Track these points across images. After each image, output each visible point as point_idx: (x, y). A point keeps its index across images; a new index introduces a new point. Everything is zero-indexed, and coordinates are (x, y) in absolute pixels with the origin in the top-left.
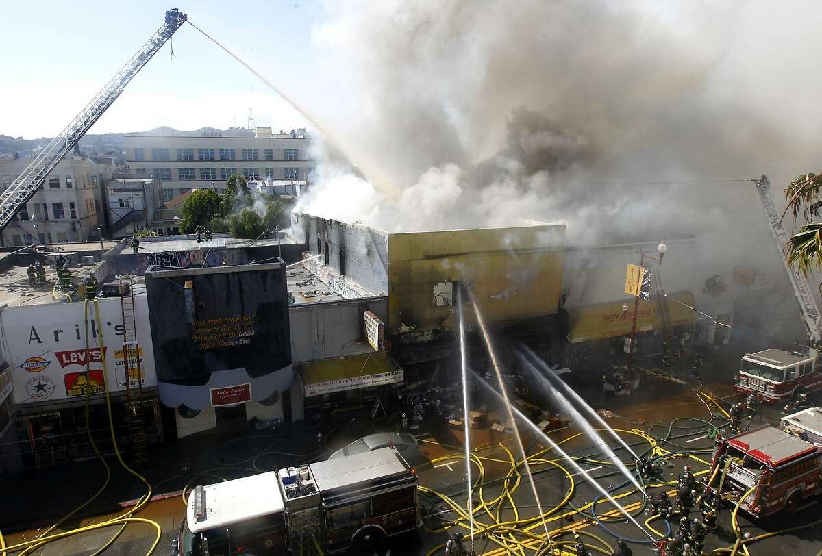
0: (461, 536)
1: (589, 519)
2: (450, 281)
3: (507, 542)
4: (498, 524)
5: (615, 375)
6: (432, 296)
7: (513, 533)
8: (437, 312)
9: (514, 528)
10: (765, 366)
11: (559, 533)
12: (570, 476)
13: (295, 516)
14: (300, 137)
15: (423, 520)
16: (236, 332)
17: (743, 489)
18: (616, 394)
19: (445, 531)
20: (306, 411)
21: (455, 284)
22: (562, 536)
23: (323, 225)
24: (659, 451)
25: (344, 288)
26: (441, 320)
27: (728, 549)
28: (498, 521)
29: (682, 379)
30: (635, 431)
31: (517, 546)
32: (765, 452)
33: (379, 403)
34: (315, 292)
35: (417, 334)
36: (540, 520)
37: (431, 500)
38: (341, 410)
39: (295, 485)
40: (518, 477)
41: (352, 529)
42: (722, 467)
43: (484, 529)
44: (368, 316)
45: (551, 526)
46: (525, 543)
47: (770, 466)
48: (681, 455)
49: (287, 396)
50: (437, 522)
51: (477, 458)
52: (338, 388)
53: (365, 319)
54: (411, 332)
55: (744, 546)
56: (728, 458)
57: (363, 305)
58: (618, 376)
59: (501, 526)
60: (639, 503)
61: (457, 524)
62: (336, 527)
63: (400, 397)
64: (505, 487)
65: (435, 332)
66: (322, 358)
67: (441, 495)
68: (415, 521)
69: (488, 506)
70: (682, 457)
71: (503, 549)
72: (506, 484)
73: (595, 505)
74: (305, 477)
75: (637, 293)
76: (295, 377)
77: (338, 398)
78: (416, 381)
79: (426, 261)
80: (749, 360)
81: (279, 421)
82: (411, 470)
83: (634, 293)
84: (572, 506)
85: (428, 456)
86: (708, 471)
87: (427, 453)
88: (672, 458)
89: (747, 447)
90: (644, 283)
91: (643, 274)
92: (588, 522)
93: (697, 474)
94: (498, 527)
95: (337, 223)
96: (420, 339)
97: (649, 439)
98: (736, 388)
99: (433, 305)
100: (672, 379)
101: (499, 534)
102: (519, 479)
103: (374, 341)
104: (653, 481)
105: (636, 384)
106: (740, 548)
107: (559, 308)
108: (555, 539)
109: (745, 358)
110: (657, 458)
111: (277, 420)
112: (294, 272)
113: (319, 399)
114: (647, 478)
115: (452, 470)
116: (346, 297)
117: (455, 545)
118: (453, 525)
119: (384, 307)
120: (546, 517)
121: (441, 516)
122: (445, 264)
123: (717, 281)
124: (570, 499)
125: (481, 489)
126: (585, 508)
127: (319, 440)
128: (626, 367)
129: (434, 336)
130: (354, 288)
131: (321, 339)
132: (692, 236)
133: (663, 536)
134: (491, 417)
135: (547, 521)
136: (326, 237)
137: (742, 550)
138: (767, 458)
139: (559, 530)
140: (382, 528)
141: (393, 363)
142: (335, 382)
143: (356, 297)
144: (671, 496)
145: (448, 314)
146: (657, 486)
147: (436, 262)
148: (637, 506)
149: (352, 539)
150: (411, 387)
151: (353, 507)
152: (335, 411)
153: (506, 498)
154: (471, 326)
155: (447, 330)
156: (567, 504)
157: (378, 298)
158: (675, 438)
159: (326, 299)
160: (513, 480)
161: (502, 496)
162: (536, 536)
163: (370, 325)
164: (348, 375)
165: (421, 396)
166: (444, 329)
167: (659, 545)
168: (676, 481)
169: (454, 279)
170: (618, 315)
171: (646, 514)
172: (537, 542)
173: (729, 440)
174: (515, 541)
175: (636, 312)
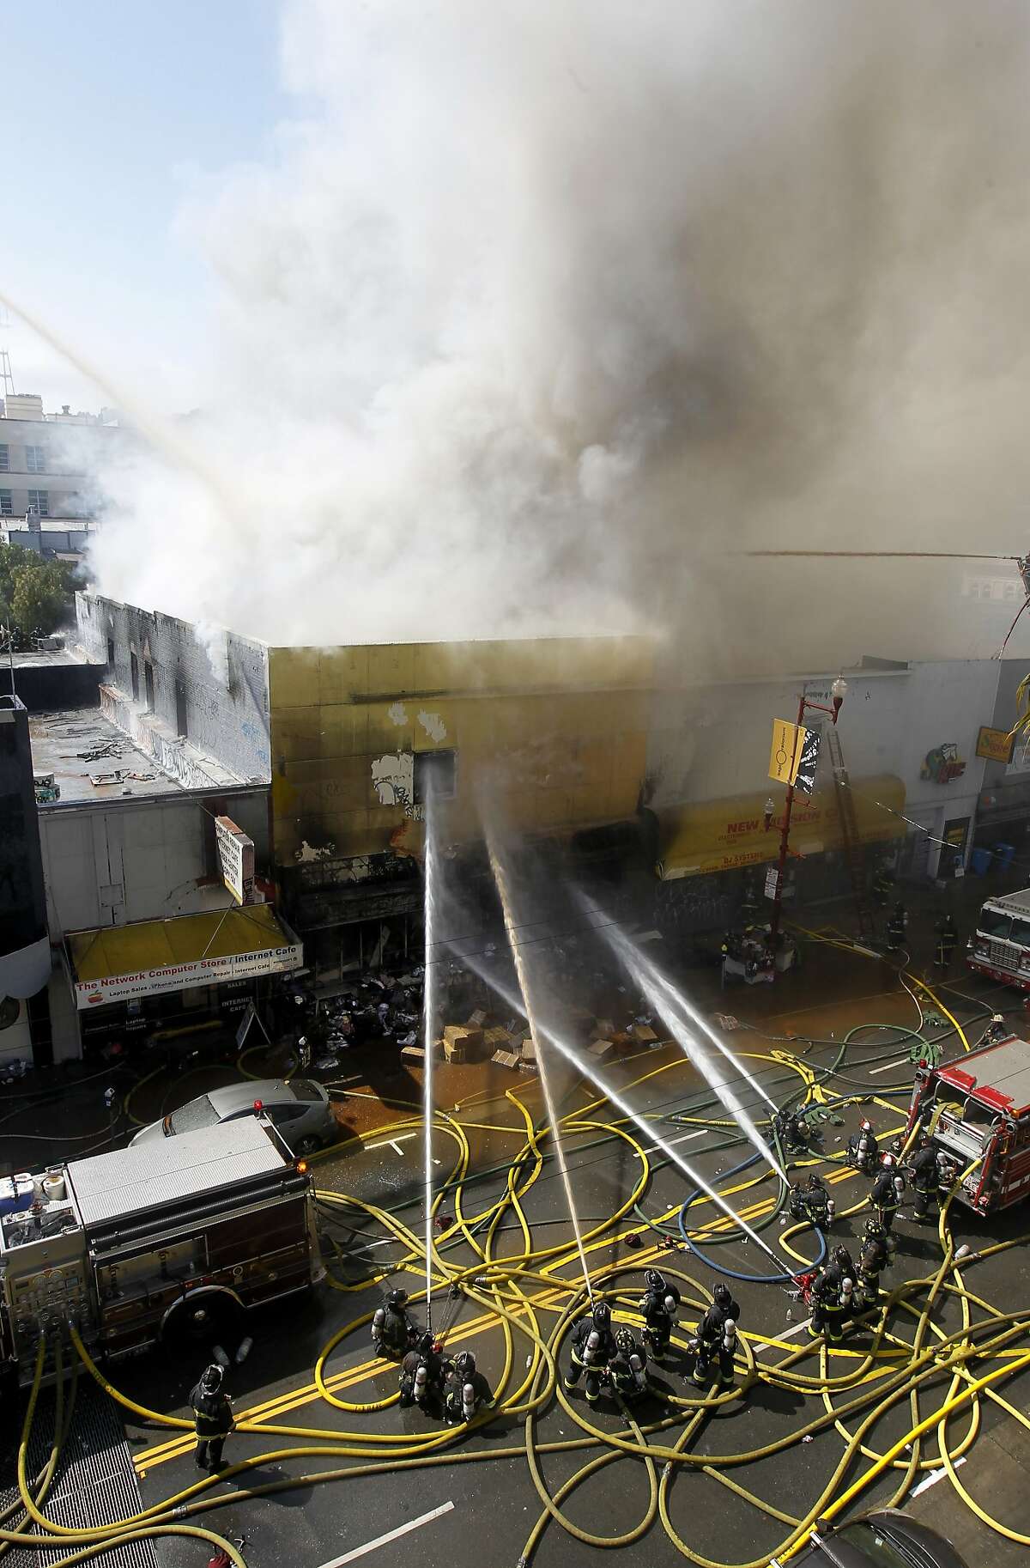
0: (402, 1296)
1: (671, 1239)
2: (407, 750)
3: (503, 1299)
4: (488, 1262)
5: (746, 943)
6: (369, 784)
7: (518, 1279)
8: (379, 818)
9: (518, 1270)
10: (1020, 921)
11: (608, 1273)
12: (642, 1153)
13: (25, 1284)
14: (111, 424)
15: (327, 1267)
17: (961, 1163)
18: (748, 980)
19: (376, 1286)
20: (85, 1040)
21: (420, 758)
22: (612, 1280)
23: (142, 624)
24: (818, 1094)
25: (183, 764)
26: (390, 834)
27: (928, 1280)
28: (487, 1257)
29: (874, 948)
30: (777, 1056)
31: (523, 1307)
32: (1003, 1089)
33: (252, 1014)
34: (118, 773)
35: (335, 865)
36: (575, 1248)
37: (347, 1222)
38: (170, 1033)
39: (28, 1215)
40: (536, 1161)
41: (161, 1301)
42: (926, 1122)
43: (455, 1276)
44: (224, 829)
45: (595, 1260)
46: (538, 1300)
47: (1009, 1118)
48: (859, 1099)
49: (39, 1007)
50: (360, 1266)
51: (456, 1125)
52: (154, 986)
53: (218, 834)
54: (321, 863)
55: (956, 1272)
56: (937, 1104)
57: (215, 802)
58: (750, 945)
59: (492, 1267)
60: (773, 1200)
61: (402, 1269)
62: (125, 1298)
63: (299, 1000)
64: (510, 1184)
65: (376, 861)
66: (121, 920)
67: (372, 1209)
68: (308, 1271)
69: (469, 1227)
70: (860, 1103)
71: (493, 1315)
72: (512, 1176)
73: (686, 1210)
74: (57, 1193)
75: (790, 778)
76: (56, 965)
77: (164, 1007)
78: (338, 966)
79: (354, 708)
80: (995, 909)
81: (23, 1064)
82: (297, 1163)
83: (784, 778)
84: (642, 1216)
85: (353, 1127)
86: (902, 1129)
87: (351, 1120)
88: (841, 1107)
89: (973, 1082)
90: (805, 759)
91: (802, 740)
92: (669, 1247)
93: (885, 1135)
94: (486, 1268)
95: (168, 620)
96: (343, 876)
97: (802, 1070)
98: (971, 964)
99: (373, 804)
100: (857, 948)
101: (487, 1285)
102: (538, 1166)
103: (235, 883)
104: (802, 1154)
105: (787, 961)
106: (949, 1277)
107: (640, 810)
108: (599, 1288)
109: (986, 906)
110: (814, 1109)
111: (17, 1061)
112: (76, 727)
113: (118, 1011)
114: (791, 1149)
115: (401, 1153)
116: (187, 784)
117: (391, 1317)
118: (394, 1271)
119: (261, 809)
120: (586, 1242)
121: (368, 1254)
122: (396, 715)
123: (946, 756)
124: (639, 1202)
125: (459, 1190)
126: (666, 1217)
127: (109, 1104)
128: (768, 927)
129: (375, 868)
130: (203, 765)
131: (117, 879)
132: (904, 666)
133: (810, 1264)
134: (490, 1037)
135: (588, 1249)
136: (147, 653)
137: (952, 1280)
138: (1004, 1100)
139: (608, 1267)
140: (232, 1293)
141: (283, 929)
142: (146, 974)
143: (206, 785)
144: (831, 1182)
145: (404, 823)
146: (808, 1163)
147: (375, 710)
148: (766, 1207)
149: (164, 1321)
150: (326, 977)
151: (165, 1252)
152: (157, 1035)
153: (510, 1206)
154: (454, 847)
155: (402, 855)
156: (631, 1212)
157: (247, 787)
158: (850, 1066)
159: (139, 789)
160: (526, 1169)
161: (501, 1204)
162: (564, 1283)
163: (227, 848)
164: (181, 956)
165: (347, 997)
166: (393, 854)
167: (801, 1283)
168: (844, 1153)
169: (417, 748)
170: (757, 822)
171: (783, 1221)
172: (566, 1293)
173: (941, 1069)
174: (519, 1296)
175: (788, 815)
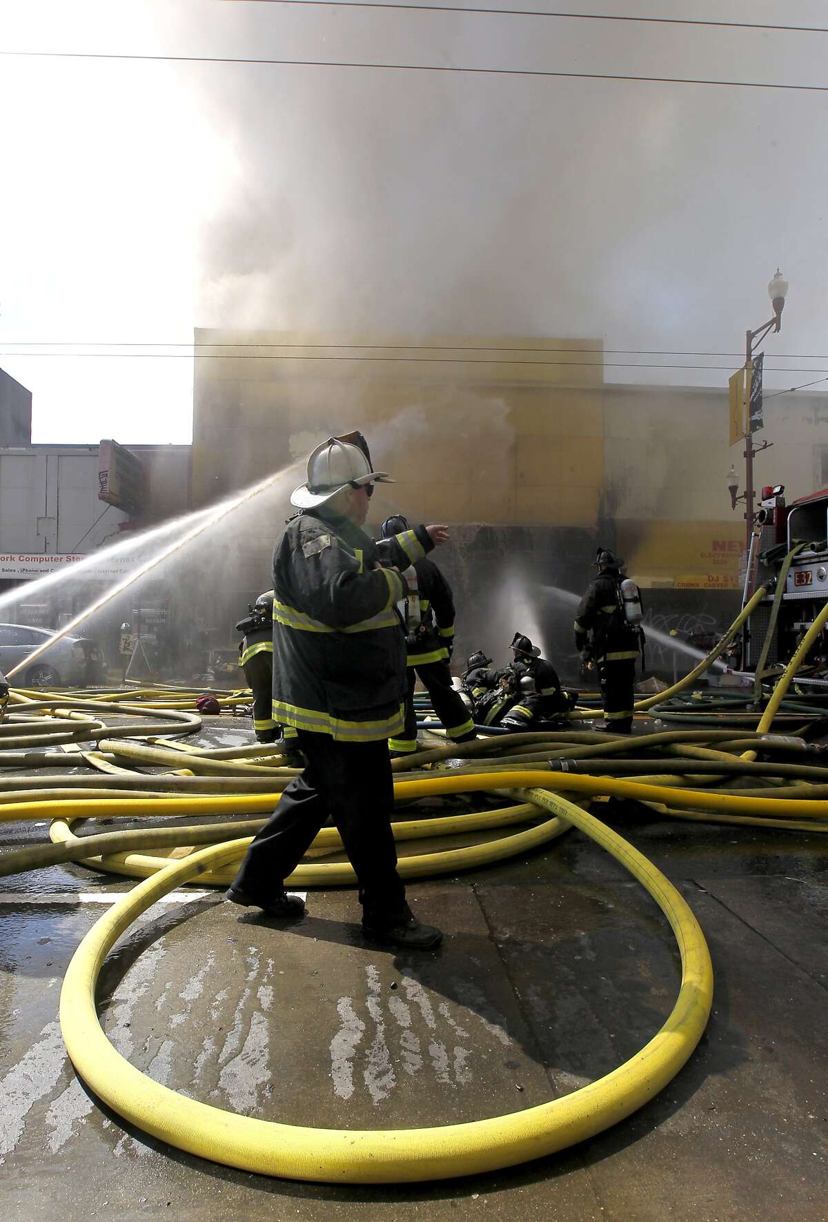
107: (601, 520)
119: (182, 466)
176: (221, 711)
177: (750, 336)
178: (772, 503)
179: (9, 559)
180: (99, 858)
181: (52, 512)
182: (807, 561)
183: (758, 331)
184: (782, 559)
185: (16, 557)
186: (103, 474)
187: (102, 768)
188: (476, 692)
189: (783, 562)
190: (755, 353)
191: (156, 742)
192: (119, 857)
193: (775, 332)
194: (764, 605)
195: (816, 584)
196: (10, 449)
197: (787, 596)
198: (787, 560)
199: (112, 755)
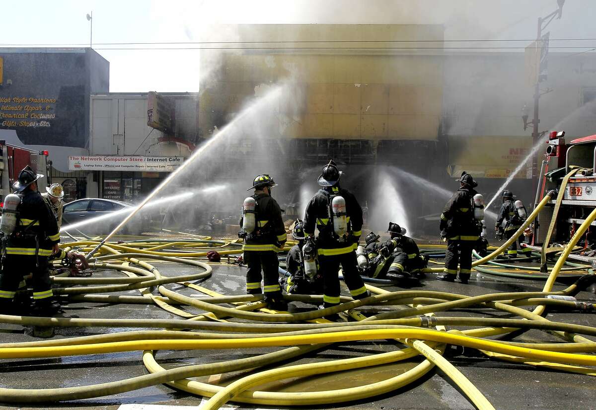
2: (275, 82)
16: (37, 112)
52: (105, 166)
66: (121, 153)
107: (440, 137)
122: (270, 62)
157: (186, 94)
176: (221, 258)
177: (540, 21)
178: (557, 142)
179: (99, 160)
180: (173, 382)
181: (121, 132)
182: (579, 181)
183: (547, 18)
184: (561, 178)
185: (103, 158)
186: (150, 111)
187: (162, 307)
188: (370, 256)
189: (562, 180)
190: (543, 33)
191: (189, 286)
192: (183, 382)
193: (557, 19)
194: (549, 207)
195: (585, 196)
196: (98, 95)
197: (565, 202)
198: (565, 179)
199: (167, 298)
